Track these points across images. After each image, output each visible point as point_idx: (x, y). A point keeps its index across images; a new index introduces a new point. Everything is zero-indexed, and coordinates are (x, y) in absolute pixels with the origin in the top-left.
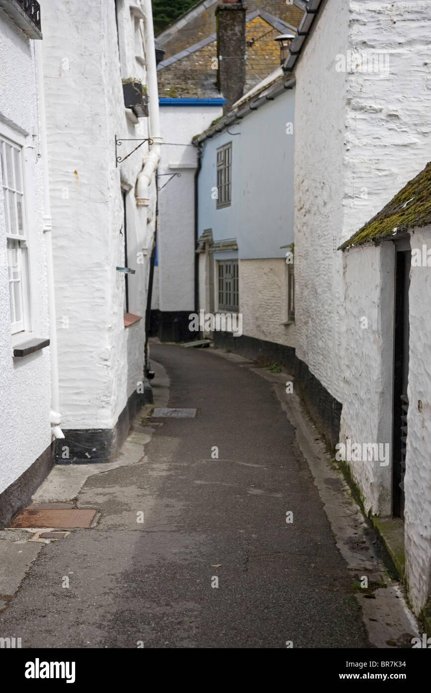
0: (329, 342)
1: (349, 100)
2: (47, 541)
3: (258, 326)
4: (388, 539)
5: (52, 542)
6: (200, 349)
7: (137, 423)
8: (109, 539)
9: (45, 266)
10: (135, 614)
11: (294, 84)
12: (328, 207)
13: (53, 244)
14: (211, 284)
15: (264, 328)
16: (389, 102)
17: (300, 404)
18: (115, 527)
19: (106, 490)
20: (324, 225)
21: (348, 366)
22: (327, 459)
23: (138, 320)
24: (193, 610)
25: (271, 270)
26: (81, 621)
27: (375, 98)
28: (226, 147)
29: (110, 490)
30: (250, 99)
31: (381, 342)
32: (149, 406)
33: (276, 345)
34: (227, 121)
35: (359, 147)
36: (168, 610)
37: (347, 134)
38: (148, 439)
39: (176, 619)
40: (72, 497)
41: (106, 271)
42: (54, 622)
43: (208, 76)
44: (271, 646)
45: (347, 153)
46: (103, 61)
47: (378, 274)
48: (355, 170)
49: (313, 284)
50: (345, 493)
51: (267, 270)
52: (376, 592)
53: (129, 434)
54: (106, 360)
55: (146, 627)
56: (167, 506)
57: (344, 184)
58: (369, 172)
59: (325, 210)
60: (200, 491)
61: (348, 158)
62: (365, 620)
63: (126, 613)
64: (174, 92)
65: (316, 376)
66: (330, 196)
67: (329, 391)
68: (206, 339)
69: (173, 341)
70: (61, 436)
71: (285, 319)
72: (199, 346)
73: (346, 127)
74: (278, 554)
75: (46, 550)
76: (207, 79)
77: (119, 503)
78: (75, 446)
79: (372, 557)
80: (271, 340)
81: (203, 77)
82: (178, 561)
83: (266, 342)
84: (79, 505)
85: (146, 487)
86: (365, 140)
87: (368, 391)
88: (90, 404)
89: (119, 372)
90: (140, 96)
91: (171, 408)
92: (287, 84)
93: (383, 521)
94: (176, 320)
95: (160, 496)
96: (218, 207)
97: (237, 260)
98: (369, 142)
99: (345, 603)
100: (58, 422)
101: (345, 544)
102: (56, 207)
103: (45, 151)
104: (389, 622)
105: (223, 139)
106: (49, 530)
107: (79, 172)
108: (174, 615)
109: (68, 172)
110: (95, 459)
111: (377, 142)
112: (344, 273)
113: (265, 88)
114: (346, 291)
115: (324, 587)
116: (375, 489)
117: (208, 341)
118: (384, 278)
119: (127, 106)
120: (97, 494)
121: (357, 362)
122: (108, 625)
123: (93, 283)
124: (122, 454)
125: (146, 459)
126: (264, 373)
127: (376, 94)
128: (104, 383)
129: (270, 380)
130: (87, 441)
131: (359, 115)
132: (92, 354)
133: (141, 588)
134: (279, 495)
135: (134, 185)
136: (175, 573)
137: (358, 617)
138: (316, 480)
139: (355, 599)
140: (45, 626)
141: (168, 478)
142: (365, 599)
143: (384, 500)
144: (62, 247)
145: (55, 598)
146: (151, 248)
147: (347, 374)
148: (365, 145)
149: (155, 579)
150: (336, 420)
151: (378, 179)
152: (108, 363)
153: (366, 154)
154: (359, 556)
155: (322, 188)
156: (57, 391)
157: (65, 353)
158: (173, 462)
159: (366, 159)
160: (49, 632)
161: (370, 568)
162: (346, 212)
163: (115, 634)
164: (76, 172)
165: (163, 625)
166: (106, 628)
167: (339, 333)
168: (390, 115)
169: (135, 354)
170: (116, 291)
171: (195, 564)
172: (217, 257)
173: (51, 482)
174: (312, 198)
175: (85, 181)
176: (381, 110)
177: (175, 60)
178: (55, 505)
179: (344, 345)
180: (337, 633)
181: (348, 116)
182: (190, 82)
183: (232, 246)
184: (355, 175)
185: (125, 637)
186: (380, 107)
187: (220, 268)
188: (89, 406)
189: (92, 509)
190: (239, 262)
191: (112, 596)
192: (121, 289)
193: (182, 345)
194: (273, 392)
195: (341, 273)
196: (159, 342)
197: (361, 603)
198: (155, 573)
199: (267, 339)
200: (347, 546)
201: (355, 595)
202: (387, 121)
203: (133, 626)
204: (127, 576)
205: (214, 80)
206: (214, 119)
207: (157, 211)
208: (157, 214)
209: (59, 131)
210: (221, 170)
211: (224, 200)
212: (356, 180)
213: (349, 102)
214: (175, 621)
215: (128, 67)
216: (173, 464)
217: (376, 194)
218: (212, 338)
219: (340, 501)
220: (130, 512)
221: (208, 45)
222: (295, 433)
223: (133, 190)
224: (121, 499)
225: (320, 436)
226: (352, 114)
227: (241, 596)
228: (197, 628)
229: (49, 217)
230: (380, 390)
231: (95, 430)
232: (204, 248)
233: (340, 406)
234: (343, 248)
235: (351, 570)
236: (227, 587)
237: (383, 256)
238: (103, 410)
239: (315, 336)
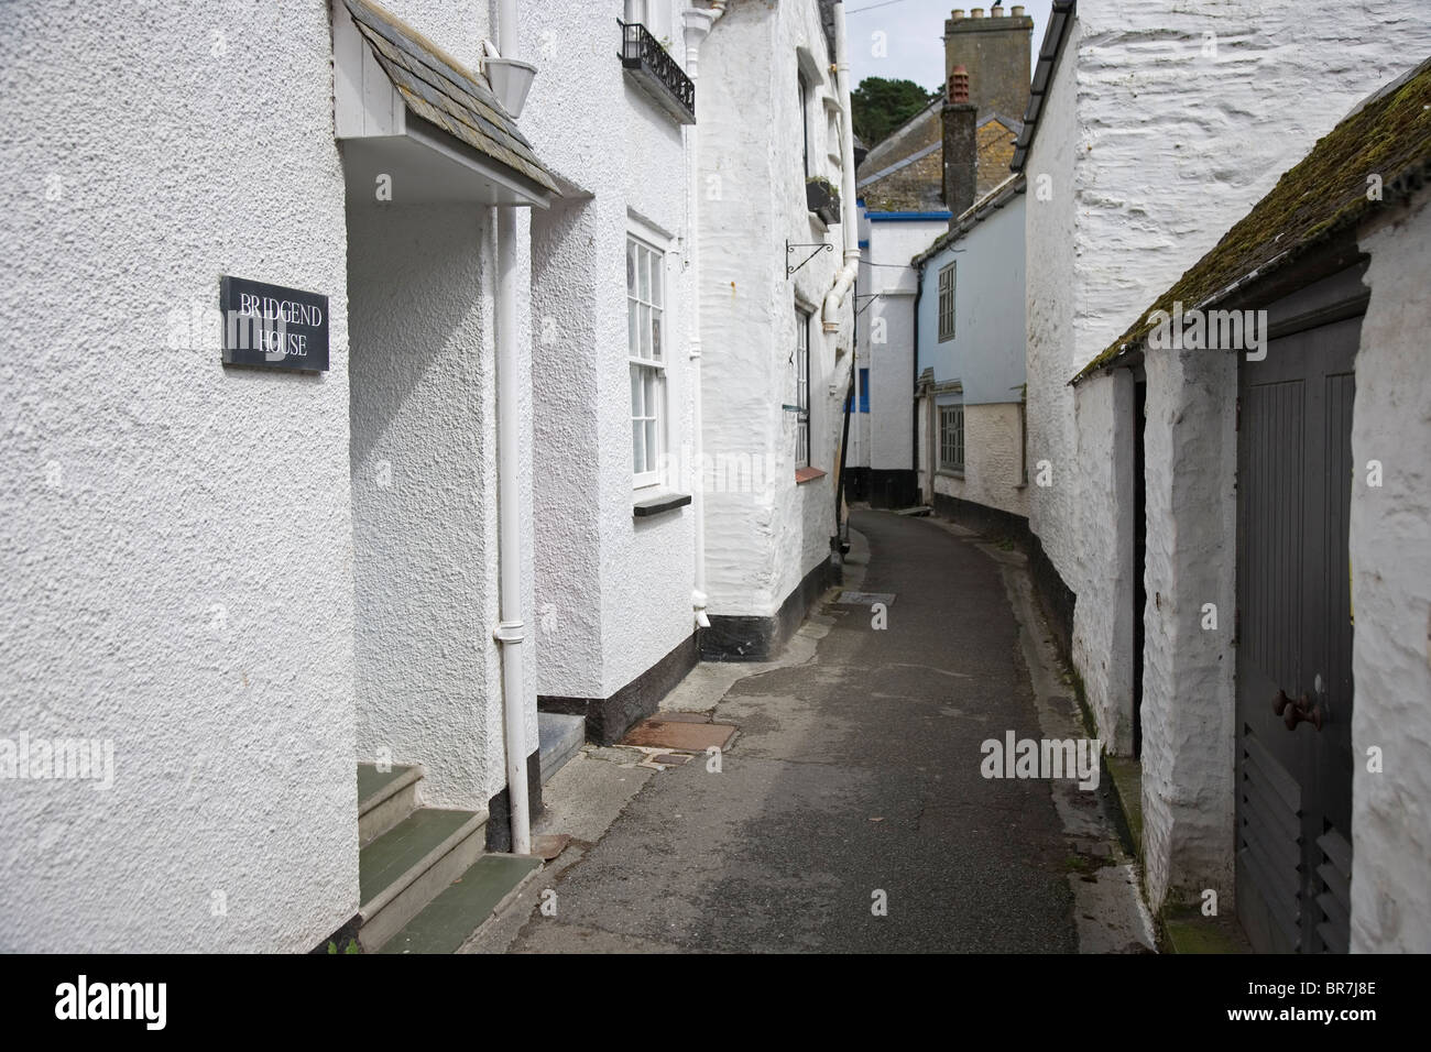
0: (1062, 509)
1: (1080, 192)
2: (661, 767)
3: (987, 490)
4: (1125, 791)
5: (667, 768)
6: (918, 518)
7: (816, 610)
8: (741, 770)
9: (692, 402)
10: (746, 886)
11: (1025, 187)
12: (1059, 330)
13: (703, 374)
14: (933, 436)
15: (994, 492)
16: (1131, 194)
17: (1032, 592)
18: (753, 753)
19: (754, 700)
20: (1055, 355)
21: (1082, 542)
22: (1058, 670)
23: (822, 476)
24: (828, 886)
25: (1002, 417)
26: (671, 891)
27: (1113, 189)
28: (949, 268)
29: (760, 700)
30: (978, 209)
31: (1117, 508)
32: (835, 588)
33: (1008, 513)
34: (951, 236)
35: (1094, 251)
36: (794, 883)
37: (1078, 234)
38: (825, 632)
39: (803, 899)
40: (710, 707)
41: (767, 409)
42: (635, 889)
43: (932, 187)
44: (932, 951)
45: (1079, 259)
46: (771, 150)
47: (1111, 413)
48: (1089, 281)
49: (1045, 434)
50: (1075, 719)
51: (996, 418)
52: (1099, 873)
53: (802, 624)
54: (765, 526)
55: (758, 907)
56: (829, 726)
57: (1076, 299)
58: (1107, 284)
59: (1056, 336)
60: (876, 707)
61: (1079, 265)
62: (1078, 917)
63: (735, 885)
64: (891, 205)
65: (1049, 556)
66: (1060, 317)
67: (1062, 576)
68: (927, 505)
69: (885, 507)
70: (706, 623)
71: (1018, 481)
72: (917, 514)
73: (1077, 226)
74: (966, 806)
75: (656, 781)
76: (930, 190)
77: (768, 720)
78: (725, 638)
79: (1101, 818)
80: (1002, 508)
81: (926, 188)
82: (825, 809)
83: (997, 511)
84: (716, 719)
85: (807, 698)
86: (1102, 243)
87: (1102, 578)
88: (743, 582)
89: (787, 542)
90: (827, 197)
91: (864, 591)
92: (1017, 188)
93: (1121, 763)
94: (890, 481)
95: (822, 713)
96: (941, 341)
97: (961, 406)
98: (1107, 245)
99: (1050, 888)
100: (702, 605)
101: (1064, 795)
102: (708, 327)
103: (696, 259)
104: (1112, 923)
105: (947, 258)
106: (667, 751)
107: (737, 285)
108: (801, 890)
109: (723, 284)
110: (751, 656)
111: (1117, 245)
112: (1077, 417)
113: (994, 195)
114: (1080, 439)
115: (1025, 860)
116: (1110, 718)
117: (928, 508)
118: (1119, 420)
119: (811, 208)
120: (742, 705)
121: (1091, 538)
122: (707, 901)
123: (751, 424)
124: (786, 651)
125: (816, 660)
126: (992, 551)
127: (1115, 185)
128: (763, 555)
129: (999, 560)
130: (739, 633)
131: (1093, 211)
132: (748, 518)
133: (765, 847)
134: (984, 719)
135: (820, 307)
136: (818, 826)
137: (1067, 912)
138: (1038, 698)
139: (1066, 883)
140: (621, 893)
141: (839, 687)
142: (1082, 883)
143: (1122, 733)
144: (714, 379)
145: (646, 852)
146: (847, 387)
147: (1081, 553)
148: (1101, 249)
149: (787, 835)
150: (1069, 617)
151: (1120, 293)
152: (767, 530)
153: (1104, 261)
154: (1081, 814)
155: (1053, 308)
156: (702, 564)
157: (714, 515)
158: (850, 665)
159: (1103, 267)
160: (625, 903)
161: (1096, 833)
162: (1078, 335)
163: (712, 915)
164: (733, 285)
165: (783, 906)
166: (702, 906)
167: (1071, 497)
168: (1133, 211)
169: (816, 521)
170: (782, 435)
171: (848, 815)
172: (939, 402)
173: (689, 684)
174: (1042, 322)
175: (745, 296)
176: (1121, 205)
177: (894, 170)
178: (684, 716)
179: (1077, 514)
180: (1032, 936)
181: (1078, 213)
182: (910, 194)
183: (955, 389)
184: (1089, 288)
185: (725, 921)
186: (1120, 200)
187: (943, 416)
188: (742, 585)
189: (730, 724)
190: (965, 408)
191: (722, 855)
192: (790, 434)
193: (896, 512)
194: (1000, 576)
195: (1073, 413)
196: (869, 508)
197: (1075, 889)
198: (789, 825)
199: (997, 507)
200: (1067, 799)
201: (1068, 876)
202: (1130, 219)
203: (740, 906)
204: (751, 827)
205: (939, 191)
206: (938, 236)
207: (855, 341)
208: (855, 345)
209: (715, 235)
210: (944, 296)
211: (946, 330)
212: (1090, 294)
213: (1079, 195)
214: (801, 902)
215: (818, 165)
216: (849, 668)
217: (1118, 312)
218: (932, 503)
219: (1067, 730)
220: (779, 734)
221: (934, 152)
222: (1018, 632)
223: (819, 313)
224: (771, 713)
225: (1051, 637)
226: (1083, 210)
227: (903, 869)
228: (828, 914)
229: (698, 340)
230: (1115, 576)
231: (749, 617)
232: (924, 392)
233: (1073, 597)
234: (1074, 383)
235: (1068, 835)
236: (884, 854)
237: (1118, 388)
238: (762, 592)
239: (1048, 502)
